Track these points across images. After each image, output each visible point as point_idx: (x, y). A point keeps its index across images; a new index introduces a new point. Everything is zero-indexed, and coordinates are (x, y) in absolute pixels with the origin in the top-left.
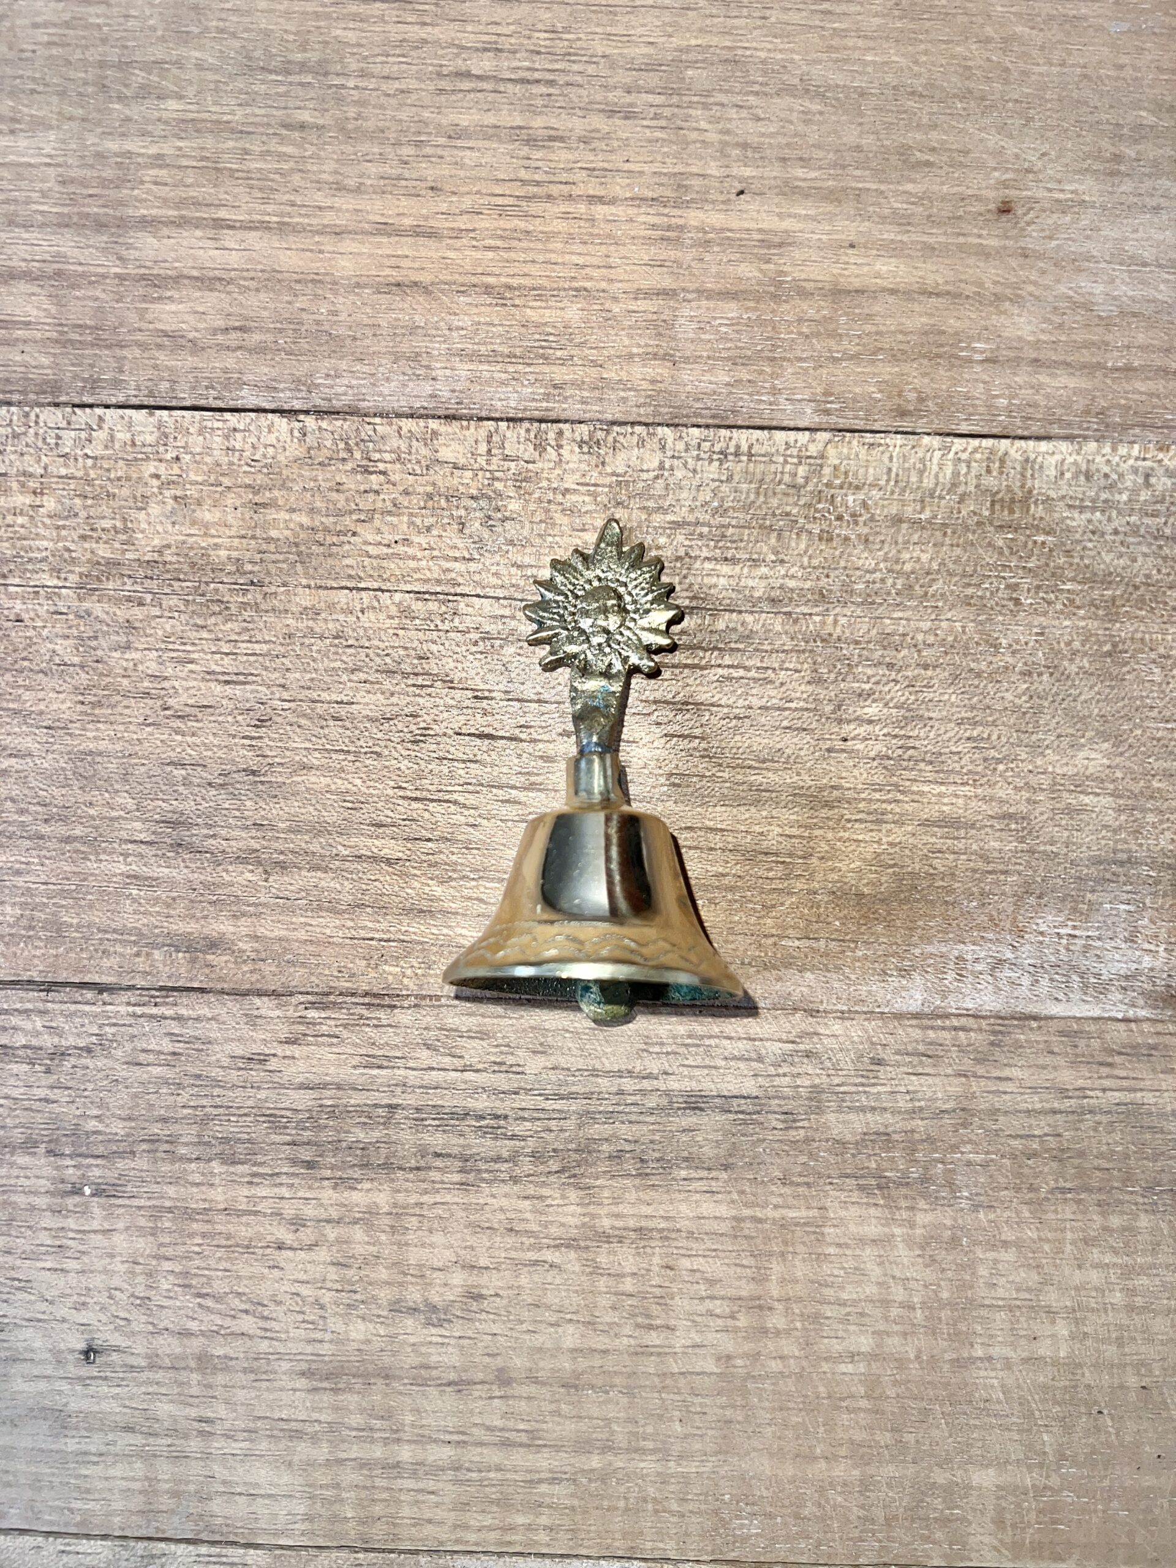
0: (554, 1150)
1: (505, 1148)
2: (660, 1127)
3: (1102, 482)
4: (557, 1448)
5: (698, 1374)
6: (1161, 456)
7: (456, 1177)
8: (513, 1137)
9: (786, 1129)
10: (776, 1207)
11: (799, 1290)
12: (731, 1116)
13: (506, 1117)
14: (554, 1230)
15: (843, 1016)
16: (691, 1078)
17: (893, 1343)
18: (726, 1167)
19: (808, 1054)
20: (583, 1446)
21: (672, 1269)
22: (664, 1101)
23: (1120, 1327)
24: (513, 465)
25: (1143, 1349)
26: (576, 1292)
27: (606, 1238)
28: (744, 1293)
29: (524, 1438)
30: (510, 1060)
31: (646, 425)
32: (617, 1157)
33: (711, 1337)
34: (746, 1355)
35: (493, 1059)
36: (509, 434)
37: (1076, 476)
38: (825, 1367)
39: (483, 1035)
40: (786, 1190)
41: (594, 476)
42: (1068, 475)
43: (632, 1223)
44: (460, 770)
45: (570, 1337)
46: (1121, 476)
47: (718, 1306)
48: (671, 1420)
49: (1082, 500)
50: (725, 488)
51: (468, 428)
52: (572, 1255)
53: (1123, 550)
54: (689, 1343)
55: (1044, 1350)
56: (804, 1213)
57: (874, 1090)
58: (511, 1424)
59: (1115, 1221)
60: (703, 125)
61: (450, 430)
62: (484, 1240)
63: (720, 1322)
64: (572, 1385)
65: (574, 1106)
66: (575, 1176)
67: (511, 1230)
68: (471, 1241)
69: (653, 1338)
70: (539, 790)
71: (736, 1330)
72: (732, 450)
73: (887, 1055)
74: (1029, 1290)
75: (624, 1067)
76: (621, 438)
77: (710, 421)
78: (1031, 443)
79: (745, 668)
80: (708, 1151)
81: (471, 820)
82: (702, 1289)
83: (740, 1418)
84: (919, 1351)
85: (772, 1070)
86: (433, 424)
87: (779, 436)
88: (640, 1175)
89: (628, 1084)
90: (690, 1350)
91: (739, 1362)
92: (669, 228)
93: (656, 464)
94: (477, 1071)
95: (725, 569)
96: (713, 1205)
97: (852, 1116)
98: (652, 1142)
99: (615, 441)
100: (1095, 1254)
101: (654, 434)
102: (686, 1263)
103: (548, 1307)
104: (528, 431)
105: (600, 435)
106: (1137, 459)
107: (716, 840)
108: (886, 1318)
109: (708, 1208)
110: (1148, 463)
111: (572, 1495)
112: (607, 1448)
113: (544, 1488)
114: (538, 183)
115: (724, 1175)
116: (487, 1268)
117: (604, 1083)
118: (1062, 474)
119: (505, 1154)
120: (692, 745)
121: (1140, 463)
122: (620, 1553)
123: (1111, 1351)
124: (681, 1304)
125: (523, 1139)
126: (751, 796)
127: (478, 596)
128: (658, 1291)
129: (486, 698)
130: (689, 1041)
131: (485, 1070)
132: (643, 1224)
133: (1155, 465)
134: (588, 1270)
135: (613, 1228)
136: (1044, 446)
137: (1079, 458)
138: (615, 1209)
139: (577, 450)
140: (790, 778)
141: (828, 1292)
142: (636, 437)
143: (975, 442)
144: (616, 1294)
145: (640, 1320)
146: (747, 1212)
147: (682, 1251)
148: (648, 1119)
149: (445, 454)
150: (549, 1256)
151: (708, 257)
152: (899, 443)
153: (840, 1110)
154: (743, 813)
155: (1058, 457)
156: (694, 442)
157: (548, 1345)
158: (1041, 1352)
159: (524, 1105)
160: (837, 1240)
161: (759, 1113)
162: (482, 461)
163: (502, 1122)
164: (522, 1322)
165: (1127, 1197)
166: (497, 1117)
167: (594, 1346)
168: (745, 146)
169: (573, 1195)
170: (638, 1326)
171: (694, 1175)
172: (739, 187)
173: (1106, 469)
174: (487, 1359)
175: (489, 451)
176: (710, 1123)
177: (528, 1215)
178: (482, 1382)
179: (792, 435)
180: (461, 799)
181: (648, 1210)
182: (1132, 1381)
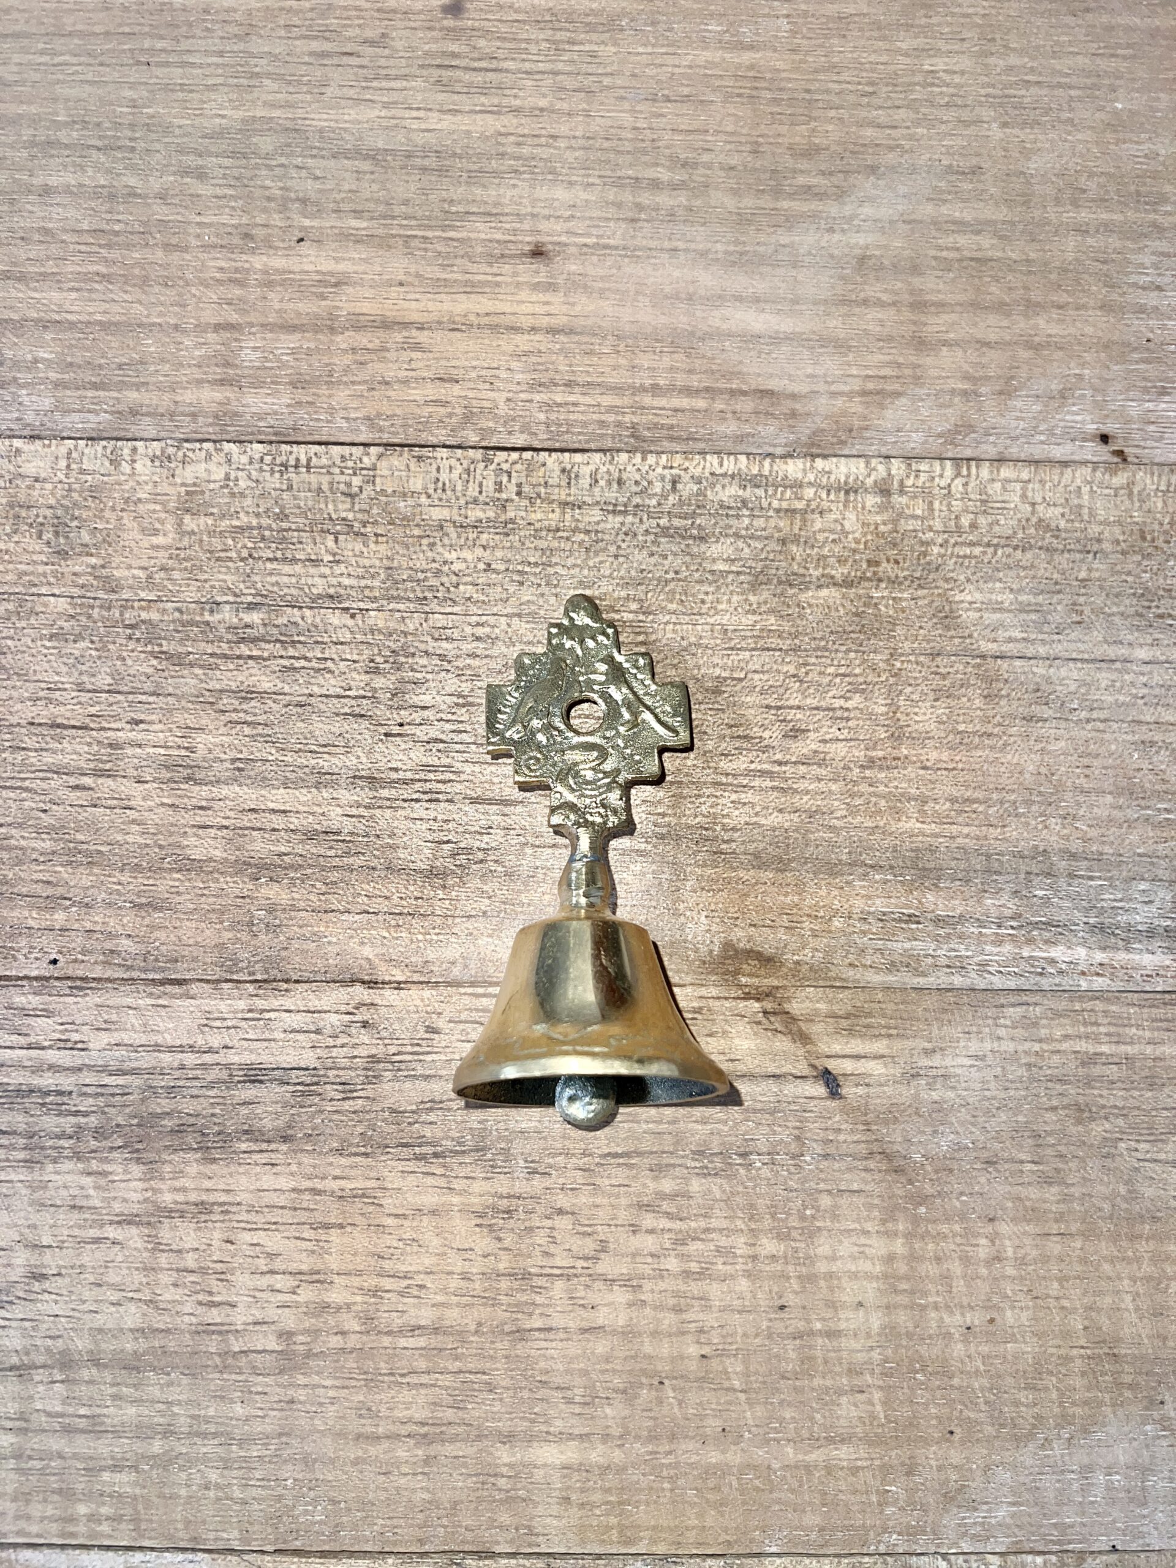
0: (118, 1126)
1: (68, 1123)
2: (221, 1100)
3: (635, 489)
4: (117, 1433)
5: (260, 1352)
6: (687, 464)
7: (21, 1155)
8: (76, 1113)
9: (344, 1099)
10: (335, 1178)
11: (360, 1263)
12: (291, 1088)
13: (70, 1093)
14: (117, 1207)
15: (399, 986)
16: (251, 1051)
17: (453, 1316)
18: (285, 1139)
19: (365, 1024)
20: (142, 1431)
21: (232, 1243)
22: (224, 1075)
23: (676, 1294)
24: (89, 478)
25: (701, 1316)
26: (137, 1269)
27: (169, 1213)
28: (304, 1267)
29: (83, 1423)
30: (75, 1037)
31: (214, 441)
32: (179, 1131)
33: (272, 1313)
34: (307, 1331)
35: (58, 1036)
36: (86, 451)
37: (609, 483)
38: (386, 1341)
39: (48, 1014)
40: (343, 1161)
41: (164, 488)
42: (602, 483)
43: (193, 1197)
44: (33, 758)
45: (132, 1316)
46: (650, 483)
47: (279, 1281)
48: (232, 1401)
49: (615, 505)
50: (285, 496)
51: (49, 446)
52: (134, 1230)
53: (654, 549)
54: (250, 1319)
55: (601, 1317)
56: (359, 1184)
57: (429, 1058)
58: (71, 1410)
59: (667, 1185)
60: (268, 183)
61: (32, 448)
62: (46, 1218)
63: (281, 1297)
64: (132, 1365)
65: (136, 1081)
66: (138, 1151)
67: (74, 1207)
68: (35, 1218)
69: (215, 1316)
70: (109, 776)
71: (297, 1305)
72: (292, 462)
73: (441, 1024)
74: (586, 1258)
75: (185, 1042)
76: (190, 454)
77: (274, 438)
78: (567, 455)
79: (306, 658)
80: (267, 1123)
81: (42, 805)
82: (262, 1264)
83: (302, 1398)
84: (480, 1324)
85: (331, 1042)
86: (17, 443)
87: (336, 450)
88: (201, 1148)
89: (190, 1059)
90: (251, 1328)
91: (300, 1338)
92: (237, 270)
93: (222, 476)
94: (43, 1048)
95: (287, 569)
96: (272, 1177)
97: (408, 1085)
98: (213, 1115)
99: (185, 456)
100: (648, 1221)
101: (221, 450)
102: (247, 1237)
103: (111, 1286)
104: (105, 447)
105: (171, 451)
106: (665, 468)
107: (278, 821)
108: (445, 1291)
109: (268, 1181)
110: (674, 471)
111: (136, 1484)
112: (168, 1432)
113: (106, 1476)
114: (117, 233)
115: (284, 1147)
116: (50, 1247)
117: (167, 1058)
118: (597, 481)
119: (69, 1131)
120: (254, 732)
121: (667, 471)
122: (182, 1545)
123: (669, 1320)
124: (243, 1280)
125: (85, 1114)
126: (313, 779)
127: (53, 595)
128: (219, 1266)
129: (59, 689)
130: (250, 1015)
131: (50, 1047)
132: (204, 1198)
133: (682, 473)
134: (150, 1246)
135: (176, 1202)
136: (578, 457)
137: (612, 468)
138: (177, 1184)
139: (149, 463)
140: (351, 761)
141: (387, 1265)
142: (204, 453)
143: (515, 455)
144: (178, 1270)
145: (200, 1297)
146: (308, 1184)
147: (243, 1225)
148: (211, 1093)
149: (30, 469)
150: (111, 1232)
151: (271, 295)
152: (445, 456)
153: (396, 1079)
154: (303, 795)
155: (592, 467)
156: (257, 456)
157: (109, 1325)
158: (600, 1322)
159: (87, 1081)
160: (396, 1211)
161: (317, 1084)
162: (61, 476)
163: (65, 1099)
164: (84, 1302)
165: (679, 1161)
166: (60, 1093)
167: (156, 1326)
168: (304, 201)
169: (137, 1170)
170: (200, 1303)
171: (255, 1147)
172: (300, 235)
173: (638, 477)
174: (49, 1342)
175: (68, 467)
176: (270, 1094)
177: (91, 1192)
178: (43, 1367)
179: (346, 450)
180: (34, 786)
181: (208, 1184)
182: (693, 1350)
